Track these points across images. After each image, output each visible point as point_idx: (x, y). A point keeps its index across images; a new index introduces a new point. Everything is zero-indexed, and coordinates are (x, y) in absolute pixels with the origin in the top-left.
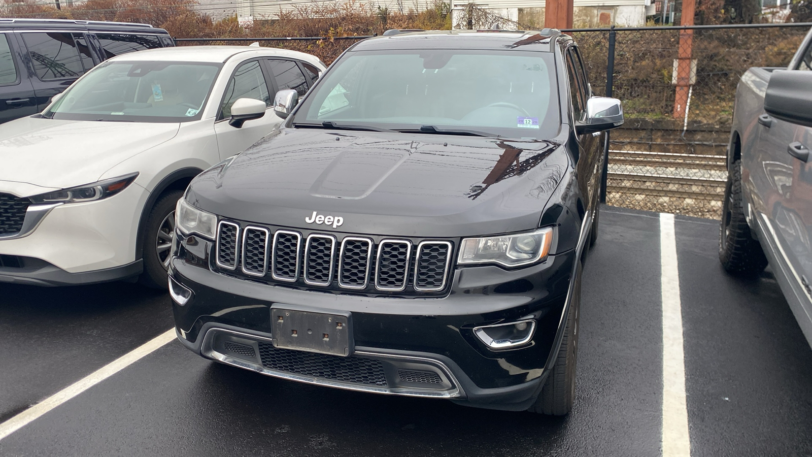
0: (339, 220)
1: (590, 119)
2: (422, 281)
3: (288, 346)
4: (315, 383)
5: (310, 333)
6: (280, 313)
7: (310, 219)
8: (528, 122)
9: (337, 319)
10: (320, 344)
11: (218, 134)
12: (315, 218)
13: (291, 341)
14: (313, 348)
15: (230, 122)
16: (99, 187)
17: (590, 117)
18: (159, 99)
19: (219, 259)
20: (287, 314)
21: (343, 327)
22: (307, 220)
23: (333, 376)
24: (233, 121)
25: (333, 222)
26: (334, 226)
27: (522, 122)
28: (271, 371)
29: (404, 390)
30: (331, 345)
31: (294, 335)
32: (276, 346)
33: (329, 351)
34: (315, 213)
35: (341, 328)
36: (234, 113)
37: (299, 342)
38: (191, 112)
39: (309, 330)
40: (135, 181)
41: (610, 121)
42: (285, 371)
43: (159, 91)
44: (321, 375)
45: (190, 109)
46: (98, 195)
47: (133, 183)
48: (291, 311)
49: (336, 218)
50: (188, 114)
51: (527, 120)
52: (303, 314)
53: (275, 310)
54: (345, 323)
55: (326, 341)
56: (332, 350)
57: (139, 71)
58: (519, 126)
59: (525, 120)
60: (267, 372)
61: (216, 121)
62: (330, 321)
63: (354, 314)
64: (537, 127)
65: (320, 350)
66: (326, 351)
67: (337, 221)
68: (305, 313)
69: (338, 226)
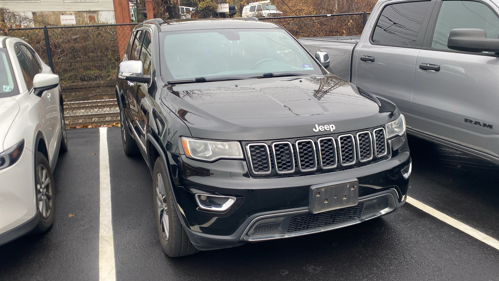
0: (332, 126)
3: (322, 211)
5: (336, 198)
6: (318, 191)
7: (316, 129)
9: (352, 184)
10: (341, 202)
12: (319, 128)
13: (324, 206)
14: (337, 207)
15: (34, 92)
20: (323, 190)
21: (355, 188)
22: (314, 130)
23: (334, 222)
24: (37, 92)
25: (330, 128)
26: (332, 131)
28: (293, 234)
29: (364, 218)
30: (347, 202)
31: (325, 202)
32: (315, 213)
33: (346, 206)
34: (317, 125)
35: (353, 189)
36: (35, 86)
37: (329, 205)
38: (7, 89)
39: (335, 196)
40: (25, 146)
42: (302, 231)
45: (4, 86)
46: (8, 161)
48: (325, 188)
49: (331, 126)
51: (307, 67)
52: (332, 187)
53: (315, 190)
54: (356, 185)
55: (345, 200)
56: (348, 204)
58: (305, 69)
60: (289, 236)
62: (348, 187)
64: (313, 69)
65: (341, 207)
66: (345, 206)
67: (332, 128)
68: (334, 186)
69: (333, 130)
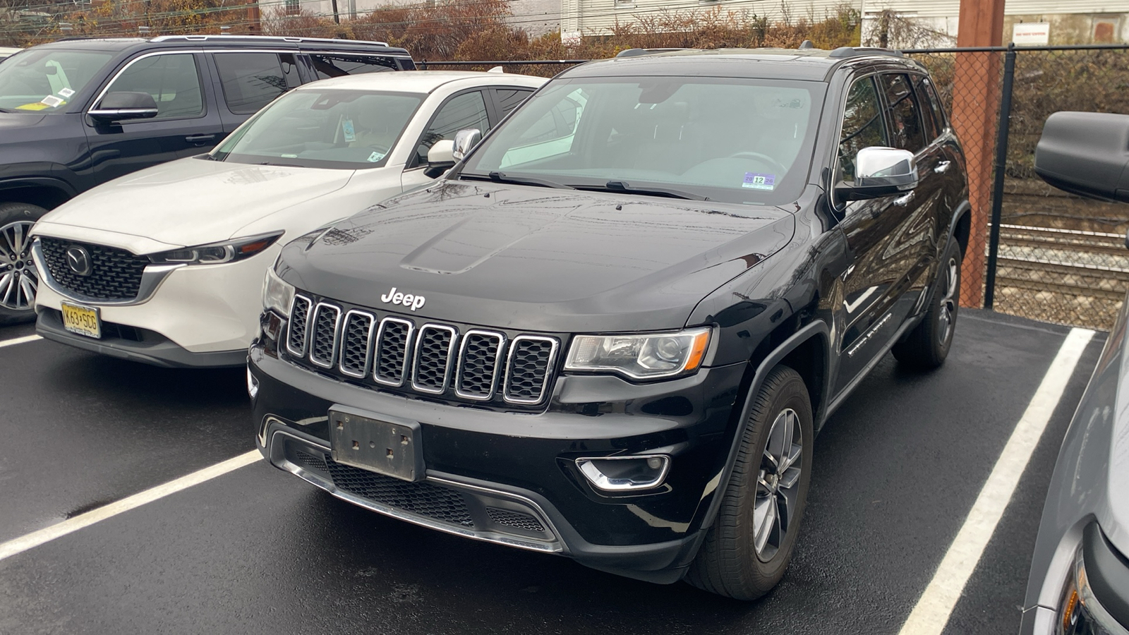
0: (419, 300)
1: (859, 179)
2: (513, 389)
3: (349, 461)
4: (389, 514)
5: (373, 447)
6: (340, 417)
7: (387, 297)
8: (759, 180)
9: (402, 432)
10: (384, 463)
11: (405, 186)
12: (393, 297)
13: (351, 455)
14: (376, 467)
15: (426, 170)
16: (231, 247)
17: (859, 176)
18: (350, 139)
19: (290, 343)
20: (347, 419)
21: (409, 442)
22: (384, 298)
23: (410, 507)
24: (430, 169)
25: (412, 303)
26: (414, 308)
27: (750, 180)
28: (343, 494)
29: (498, 536)
30: (396, 465)
31: (355, 448)
32: (335, 460)
33: (393, 473)
34: (394, 290)
35: (406, 443)
36: (430, 160)
37: (361, 457)
38: (375, 157)
39: (371, 442)
40: (278, 241)
41: (894, 183)
42: (359, 496)
43: (351, 129)
44: (397, 504)
45: (374, 153)
46: (228, 257)
47: (275, 244)
48: (351, 416)
49: (417, 298)
50: (370, 160)
51: (759, 177)
52: (364, 421)
53: (333, 413)
54: (411, 437)
55: (390, 459)
56: (397, 471)
57: (325, 103)
58: (745, 185)
59: (755, 177)
60: (340, 495)
61: (405, 169)
62: (394, 433)
63: (424, 427)
64: (771, 188)
65: (384, 471)
66: (390, 473)
67: (416, 302)
68: (366, 420)
69: (416, 308)
